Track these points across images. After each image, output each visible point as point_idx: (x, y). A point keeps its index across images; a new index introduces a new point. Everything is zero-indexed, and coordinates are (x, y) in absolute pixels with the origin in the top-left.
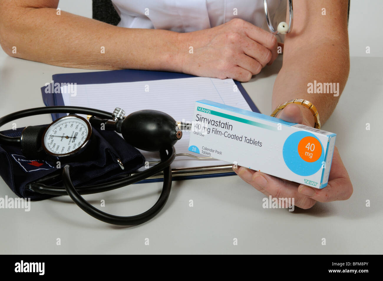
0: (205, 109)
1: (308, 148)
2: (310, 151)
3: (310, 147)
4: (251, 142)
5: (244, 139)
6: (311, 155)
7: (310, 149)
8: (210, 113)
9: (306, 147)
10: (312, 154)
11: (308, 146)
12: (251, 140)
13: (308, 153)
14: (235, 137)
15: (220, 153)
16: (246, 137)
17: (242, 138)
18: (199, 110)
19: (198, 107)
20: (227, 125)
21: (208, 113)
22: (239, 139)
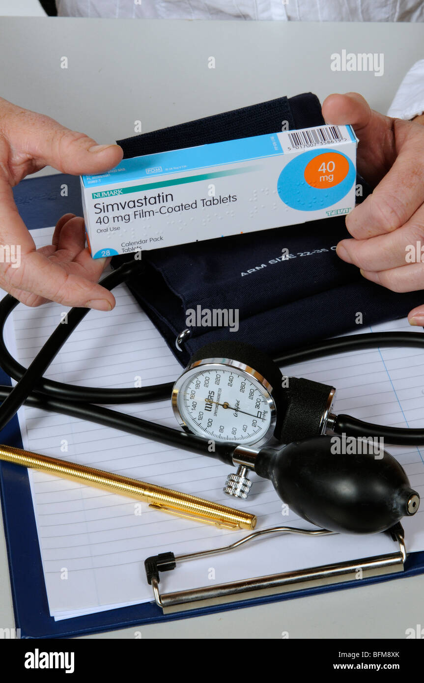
0: (109, 191)
1: (323, 171)
2: (327, 173)
3: (326, 168)
4: (216, 202)
5: (200, 203)
6: (331, 177)
7: (327, 171)
8: (121, 194)
9: (319, 170)
10: (333, 176)
11: (322, 168)
12: (214, 200)
13: (324, 177)
14: (182, 207)
15: (159, 239)
16: (203, 200)
17: (196, 204)
18: (96, 197)
19: (93, 194)
20: (161, 198)
21: (116, 195)
22: (190, 207)
